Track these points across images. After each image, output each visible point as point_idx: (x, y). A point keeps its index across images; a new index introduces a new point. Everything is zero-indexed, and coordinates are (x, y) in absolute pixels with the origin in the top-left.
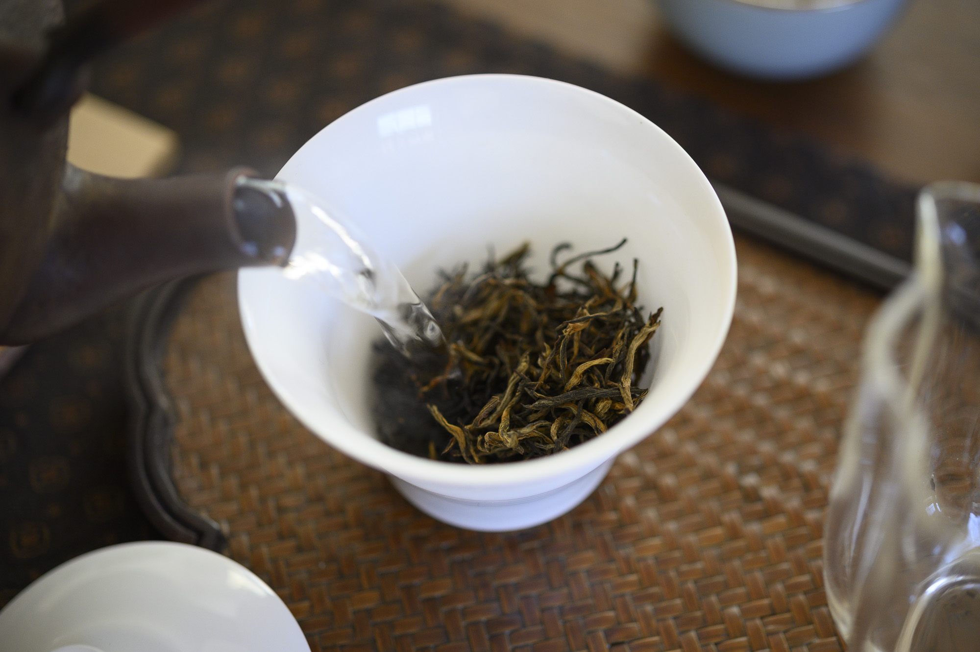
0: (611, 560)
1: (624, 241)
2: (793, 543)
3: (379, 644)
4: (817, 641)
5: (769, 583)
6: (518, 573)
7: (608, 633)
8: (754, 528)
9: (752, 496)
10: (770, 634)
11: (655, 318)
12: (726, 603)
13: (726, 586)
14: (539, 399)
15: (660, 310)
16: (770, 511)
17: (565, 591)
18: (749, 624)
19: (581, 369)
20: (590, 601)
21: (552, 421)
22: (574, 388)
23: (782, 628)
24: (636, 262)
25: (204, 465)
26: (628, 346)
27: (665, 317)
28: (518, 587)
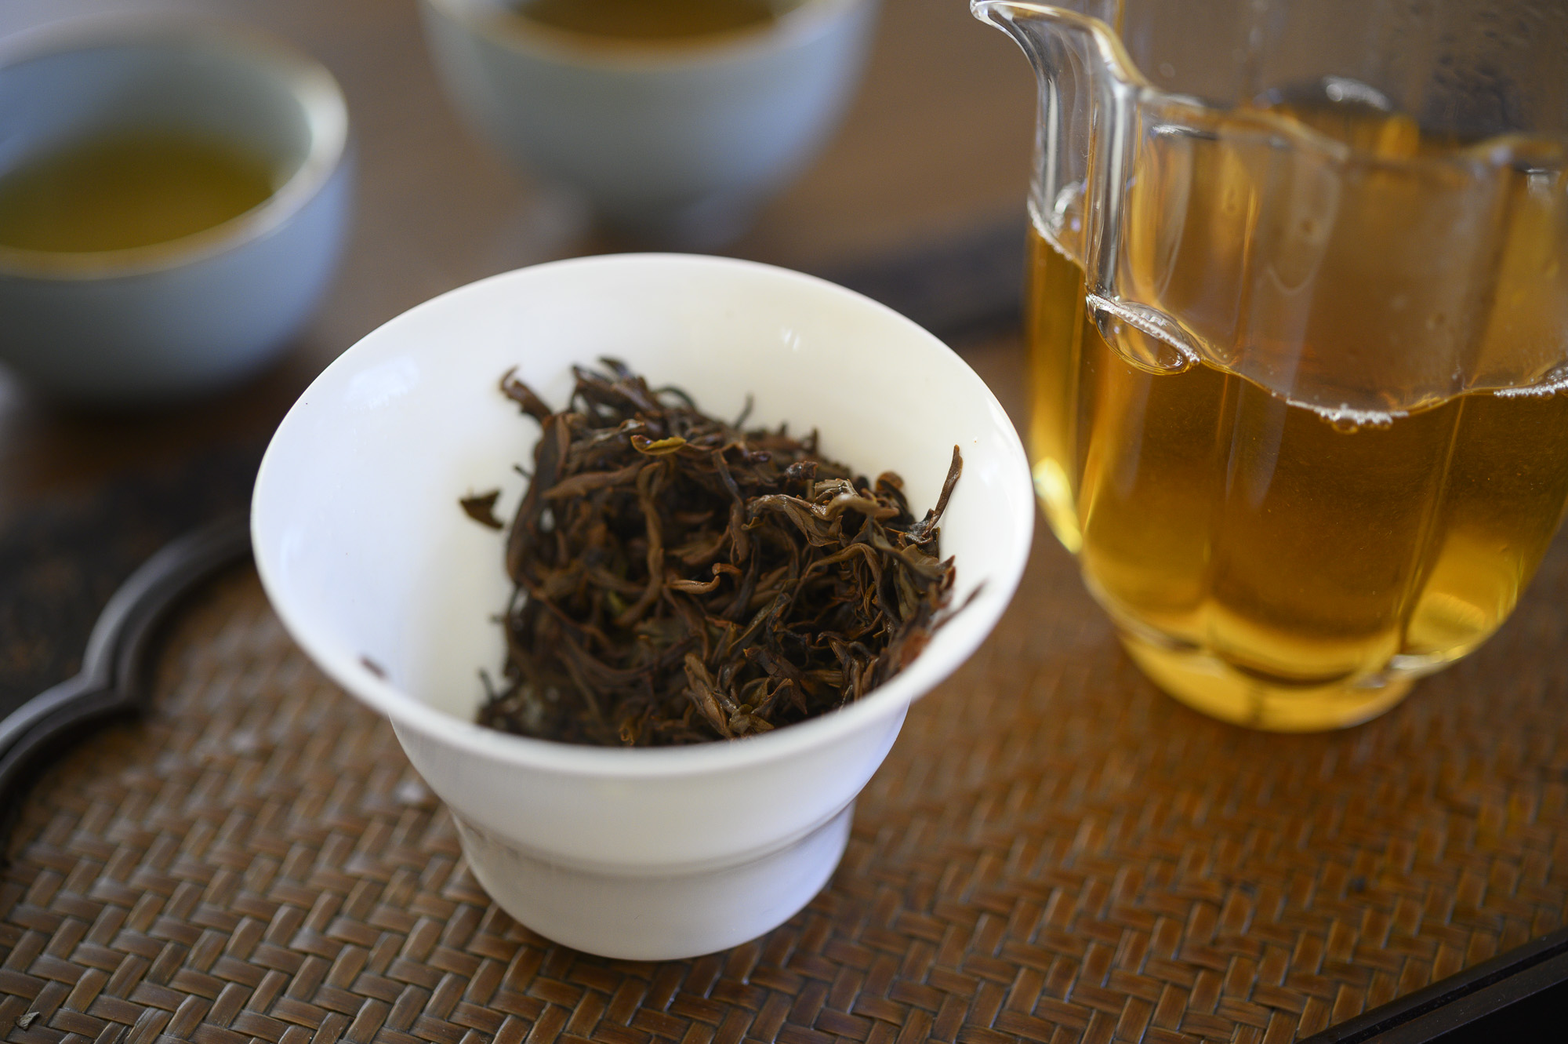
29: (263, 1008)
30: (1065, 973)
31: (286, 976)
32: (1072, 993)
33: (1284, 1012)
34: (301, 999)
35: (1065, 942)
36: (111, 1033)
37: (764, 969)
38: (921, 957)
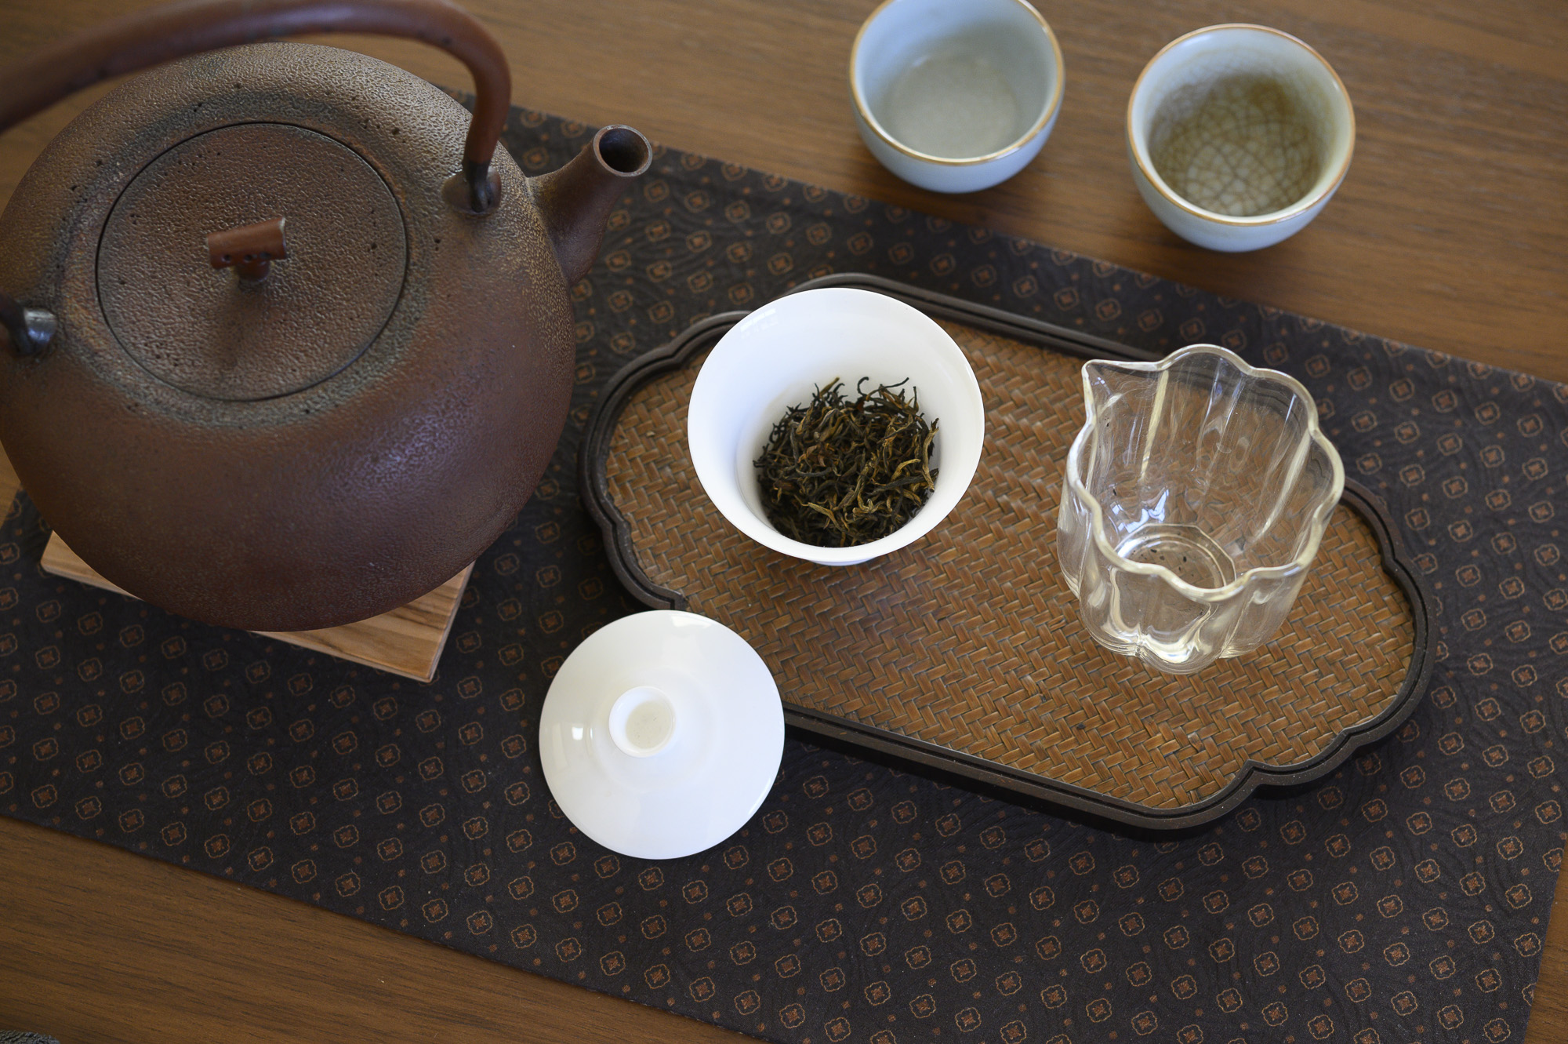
0: (928, 568)
1: (908, 379)
2: (1036, 535)
3: (798, 646)
4: (1061, 594)
5: (1026, 564)
6: (873, 586)
7: (934, 614)
8: (1011, 529)
9: (1006, 509)
10: (1032, 595)
11: (934, 425)
12: (1002, 580)
13: (1000, 570)
14: (877, 486)
15: (937, 420)
16: (1019, 516)
17: (903, 592)
18: (1018, 591)
19: (901, 466)
20: (920, 596)
21: (885, 500)
22: (897, 478)
23: (1039, 590)
24: (915, 388)
25: (656, 556)
26: (922, 445)
27: (941, 424)
28: (873, 595)
30: (955, 676)
32: (951, 685)
35: (968, 666)
37: (869, 597)
38: (920, 633)
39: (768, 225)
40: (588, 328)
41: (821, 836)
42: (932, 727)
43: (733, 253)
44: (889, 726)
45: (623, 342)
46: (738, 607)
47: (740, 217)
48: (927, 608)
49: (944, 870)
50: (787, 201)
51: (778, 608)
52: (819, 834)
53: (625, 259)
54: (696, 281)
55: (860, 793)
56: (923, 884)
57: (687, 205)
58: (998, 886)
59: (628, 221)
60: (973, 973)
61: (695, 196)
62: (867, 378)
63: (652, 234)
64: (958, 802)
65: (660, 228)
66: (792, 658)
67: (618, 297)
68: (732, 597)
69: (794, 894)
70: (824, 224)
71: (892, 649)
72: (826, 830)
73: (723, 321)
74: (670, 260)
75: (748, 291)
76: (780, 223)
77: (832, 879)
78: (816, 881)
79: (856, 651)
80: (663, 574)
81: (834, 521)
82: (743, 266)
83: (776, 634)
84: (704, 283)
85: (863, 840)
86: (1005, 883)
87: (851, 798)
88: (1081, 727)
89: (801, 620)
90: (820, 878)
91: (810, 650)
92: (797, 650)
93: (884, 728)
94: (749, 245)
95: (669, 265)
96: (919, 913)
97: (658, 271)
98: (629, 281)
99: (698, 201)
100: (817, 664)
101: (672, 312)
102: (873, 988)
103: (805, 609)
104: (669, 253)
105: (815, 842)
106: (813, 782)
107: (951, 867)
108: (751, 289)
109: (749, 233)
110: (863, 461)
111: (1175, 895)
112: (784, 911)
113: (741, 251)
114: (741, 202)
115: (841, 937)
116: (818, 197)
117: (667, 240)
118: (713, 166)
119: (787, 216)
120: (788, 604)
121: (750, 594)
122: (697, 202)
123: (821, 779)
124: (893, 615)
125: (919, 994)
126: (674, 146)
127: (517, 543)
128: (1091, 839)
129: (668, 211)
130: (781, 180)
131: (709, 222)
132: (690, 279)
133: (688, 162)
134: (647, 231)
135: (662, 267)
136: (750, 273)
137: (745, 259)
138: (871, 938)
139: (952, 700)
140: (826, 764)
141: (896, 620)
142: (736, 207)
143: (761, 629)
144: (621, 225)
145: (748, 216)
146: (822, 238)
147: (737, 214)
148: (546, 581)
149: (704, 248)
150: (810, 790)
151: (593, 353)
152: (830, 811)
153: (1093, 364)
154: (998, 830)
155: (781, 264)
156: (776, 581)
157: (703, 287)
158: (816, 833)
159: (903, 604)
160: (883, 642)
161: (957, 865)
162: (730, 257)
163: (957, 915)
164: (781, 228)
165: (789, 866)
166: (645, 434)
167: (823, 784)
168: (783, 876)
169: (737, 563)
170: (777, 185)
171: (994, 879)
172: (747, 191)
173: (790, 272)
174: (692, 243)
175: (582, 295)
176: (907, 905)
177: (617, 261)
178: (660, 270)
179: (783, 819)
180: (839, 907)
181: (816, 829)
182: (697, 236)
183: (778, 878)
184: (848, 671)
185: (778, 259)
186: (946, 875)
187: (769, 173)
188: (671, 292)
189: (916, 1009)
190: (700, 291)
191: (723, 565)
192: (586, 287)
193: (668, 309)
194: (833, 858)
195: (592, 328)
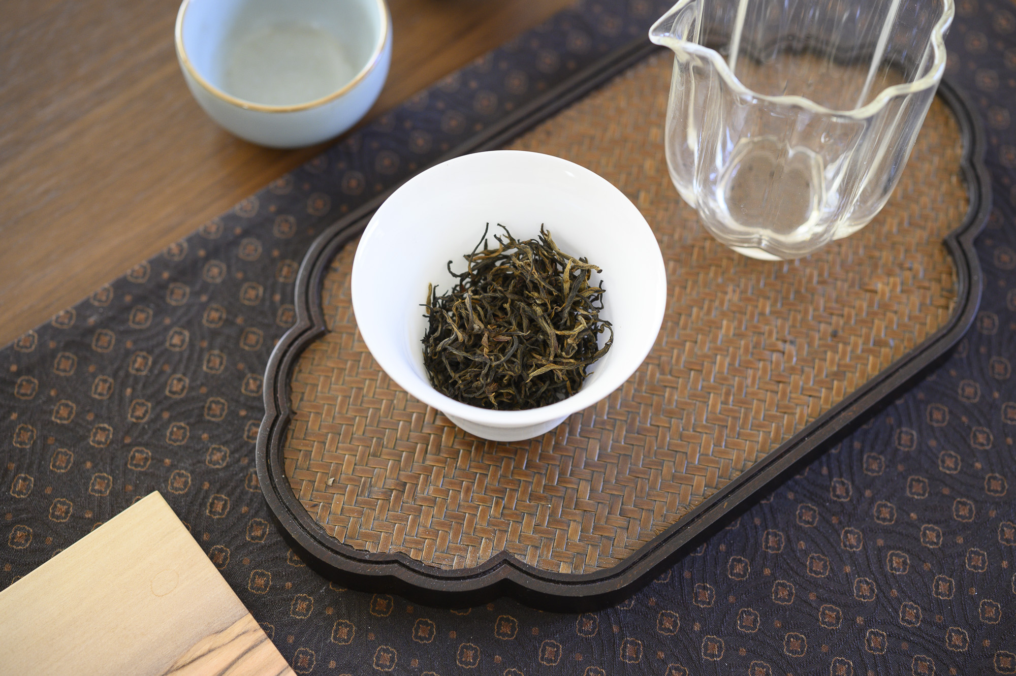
14: (561, 311)
22: (570, 289)
29: (421, 461)
30: (728, 394)
31: (425, 445)
32: (733, 401)
33: (814, 397)
34: (435, 454)
35: (725, 379)
36: (365, 482)
37: (611, 411)
38: (671, 395)
39: (209, 280)
40: (181, 475)
41: (786, 593)
42: (760, 439)
43: (212, 322)
44: (737, 470)
45: (217, 456)
46: (545, 516)
47: (184, 295)
48: (653, 375)
49: (878, 518)
50: (202, 253)
51: (568, 486)
52: (782, 593)
53: (143, 405)
54: (211, 365)
55: (767, 538)
56: (880, 542)
57: (137, 327)
58: (917, 488)
59: (111, 380)
60: (983, 555)
61: (135, 316)
62: (450, 262)
63: (138, 370)
64: (825, 471)
65: (139, 360)
66: (622, 504)
67: (172, 433)
68: (531, 515)
69: (825, 648)
70: (245, 241)
71: (670, 423)
72: (783, 585)
73: (280, 355)
74: (174, 371)
75: (254, 333)
76: (215, 271)
77: (831, 609)
78: (824, 623)
79: (652, 452)
80: (469, 555)
81: (561, 367)
82: (229, 323)
83: (591, 502)
84: (218, 361)
85: (811, 563)
86: (918, 481)
87: (767, 548)
88: (834, 335)
89: (593, 475)
90: (824, 618)
91: (625, 486)
92: (618, 496)
93: (736, 475)
94: (214, 305)
95: (179, 375)
96: (905, 563)
97: (177, 387)
98: (166, 415)
99: (141, 316)
100: (642, 488)
101: (222, 401)
102: (950, 640)
103: (585, 466)
104: (168, 369)
105: (789, 601)
106: (732, 567)
107: (879, 512)
108: (255, 329)
109: (204, 298)
110: (527, 308)
111: (1006, 368)
112: (835, 666)
113: (215, 315)
114: (171, 286)
115: (889, 636)
116: (218, 229)
117: (155, 363)
118: (121, 285)
119: (213, 262)
120: (570, 475)
121: (540, 498)
122: (141, 318)
123: (734, 560)
124: (640, 403)
125: (978, 608)
126: (79, 301)
127: (332, 664)
128: (921, 395)
129: (129, 345)
130: (180, 246)
131: (167, 321)
132: (205, 368)
133: (100, 301)
134: (133, 372)
135: (175, 382)
136: (239, 320)
137: (224, 316)
138: (904, 612)
139: (746, 409)
140: (723, 547)
141: (646, 405)
142: (172, 293)
143: (577, 512)
144: (109, 388)
145: (188, 290)
146: (256, 250)
147: (179, 296)
148: (388, 664)
149: (187, 339)
150: (738, 575)
151: (206, 486)
152: (767, 571)
153: (655, 30)
154: (869, 457)
155: (252, 293)
156: (544, 472)
157: (221, 363)
158: (780, 595)
159: (635, 390)
160: (658, 426)
161: (880, 506)
162: (213, 326)
163: (925, 534)
164: (220, 273)
165: (796, 636)
166: (327, 486)
167: (740, 561)
168: (802, 647)
169: (504, 491)
170: (181, 251)
171: (911, 486)
172: (166, 275)
173: (264, 292)
174: (174, 346)
175: (146, 459)
176: (891, 566)
177: (139, 413)
178: (176, 385)
179: (749, 614)
180: (860, 620)
181: (777, 593)
182: (172, 338)
183: (802, 651)
184: (665, 469)
185: (246, 292)
186: (884, 520)
187: (165, 250)
188: (204, 390)
189: (990, 619)
190: (222, 368)
191: (497, 503)
192: (141, 452)
193: (218, 403)
194: (812, 597)
195: (183, 471)
